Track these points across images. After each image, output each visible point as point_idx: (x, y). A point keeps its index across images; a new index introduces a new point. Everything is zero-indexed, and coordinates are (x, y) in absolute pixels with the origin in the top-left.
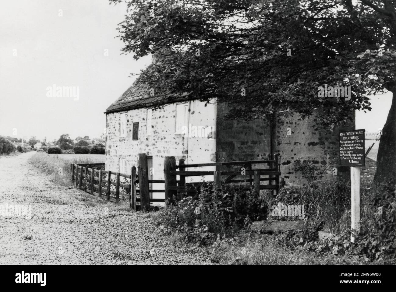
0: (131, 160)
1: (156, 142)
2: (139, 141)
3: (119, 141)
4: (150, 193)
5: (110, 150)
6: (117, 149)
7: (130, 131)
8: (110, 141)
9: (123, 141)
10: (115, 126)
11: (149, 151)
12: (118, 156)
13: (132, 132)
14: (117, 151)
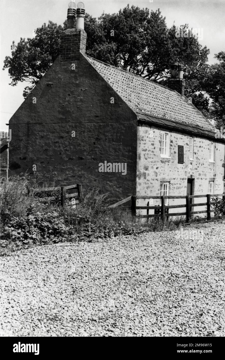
0: (176, 183)
1: (198, 167)
2: (184, 164)
3: (160, 162)
4: (192, 207)
5: (147, 172)
6: (157, 172)
7: (175, 152)
8: (146, 161)
9: (167, 163)
10: (155, 143)
11: (192, 174)
12: (159, 180)
13: (177, 154)
14: (158, 174)
